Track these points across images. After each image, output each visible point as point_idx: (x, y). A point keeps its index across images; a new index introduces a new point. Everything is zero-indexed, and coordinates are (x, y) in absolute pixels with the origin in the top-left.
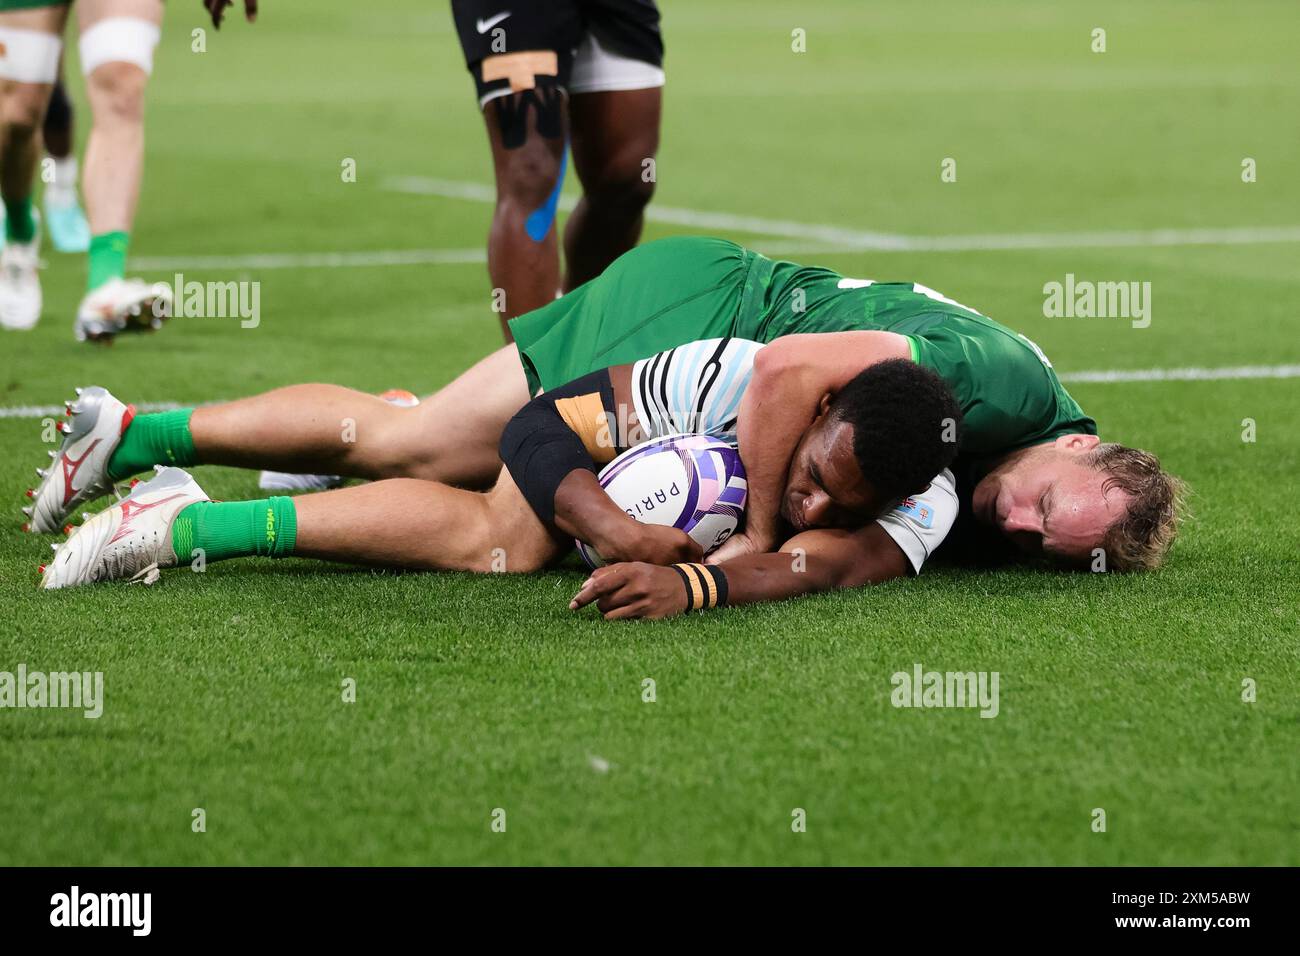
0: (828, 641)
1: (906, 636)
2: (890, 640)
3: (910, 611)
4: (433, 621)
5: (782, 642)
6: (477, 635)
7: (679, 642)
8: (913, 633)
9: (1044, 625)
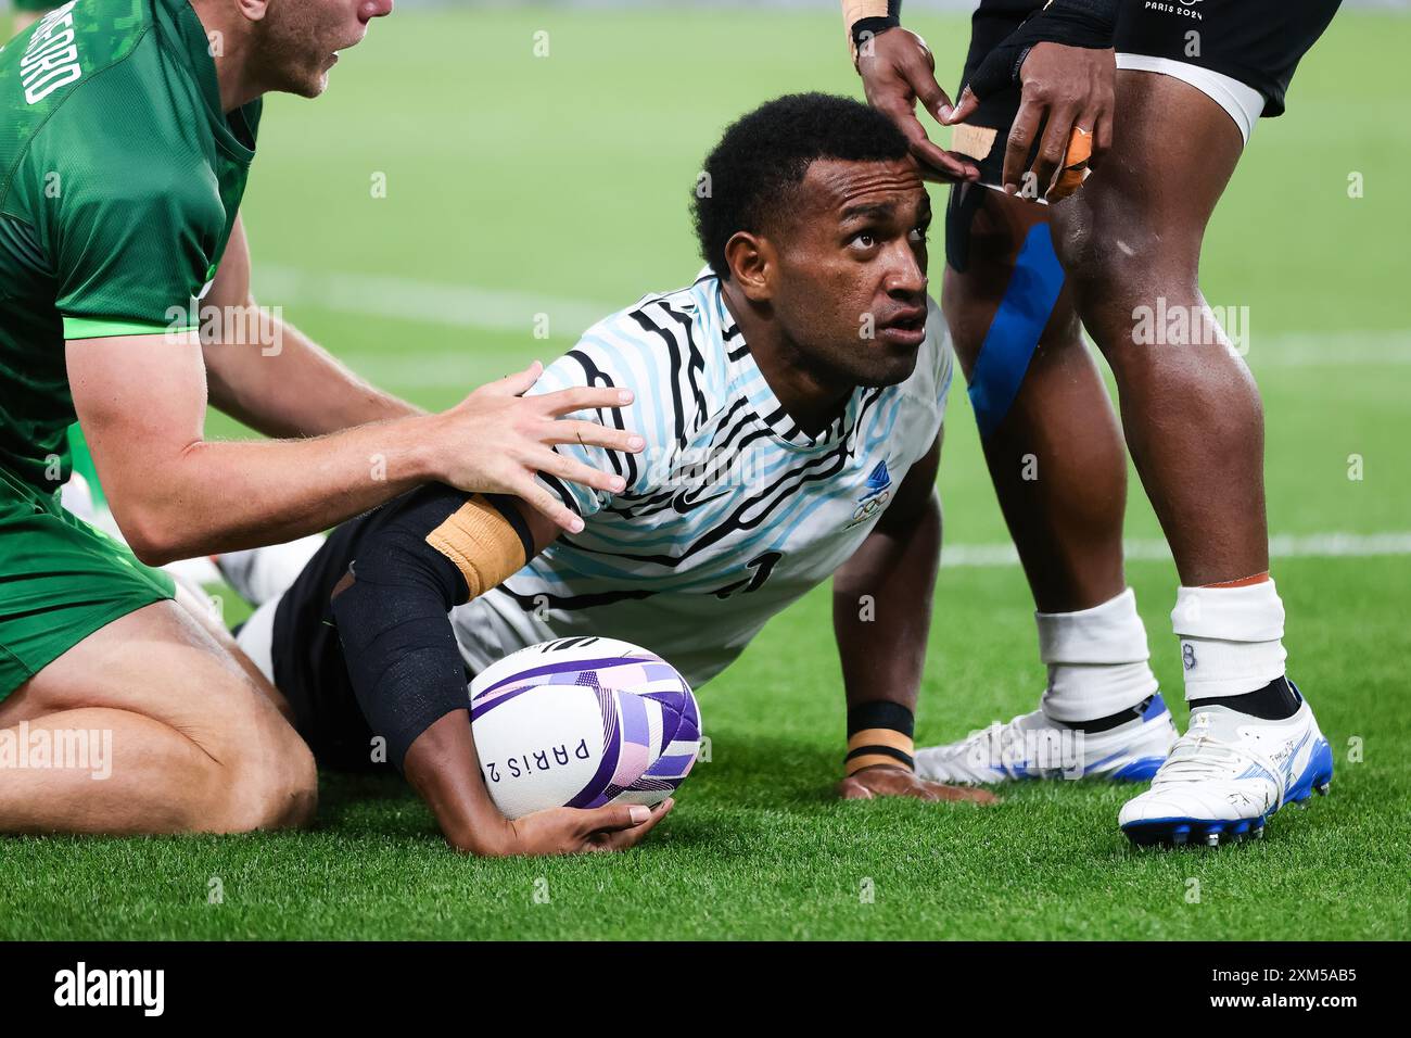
0: (790, 929)
1: (909, 923)
2: (883, 927)
3: (913, 885)
4: (198, 898)
5: (722, 930)
6: (263, 919)
7: (567, 930)
8: (918, 918)
9: (1115, 906)
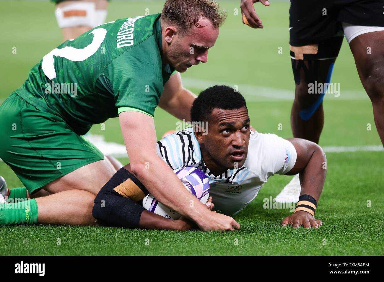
0: (264, 252)
1: (297, 250)
2: (290, 251)
3: (298, 240)
4: (104, 243)
5: (246, 252)
6: (121, 248)
7: (204, 252)
8: (299, 249)
9: (353, 246)
